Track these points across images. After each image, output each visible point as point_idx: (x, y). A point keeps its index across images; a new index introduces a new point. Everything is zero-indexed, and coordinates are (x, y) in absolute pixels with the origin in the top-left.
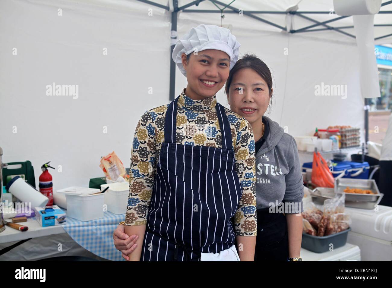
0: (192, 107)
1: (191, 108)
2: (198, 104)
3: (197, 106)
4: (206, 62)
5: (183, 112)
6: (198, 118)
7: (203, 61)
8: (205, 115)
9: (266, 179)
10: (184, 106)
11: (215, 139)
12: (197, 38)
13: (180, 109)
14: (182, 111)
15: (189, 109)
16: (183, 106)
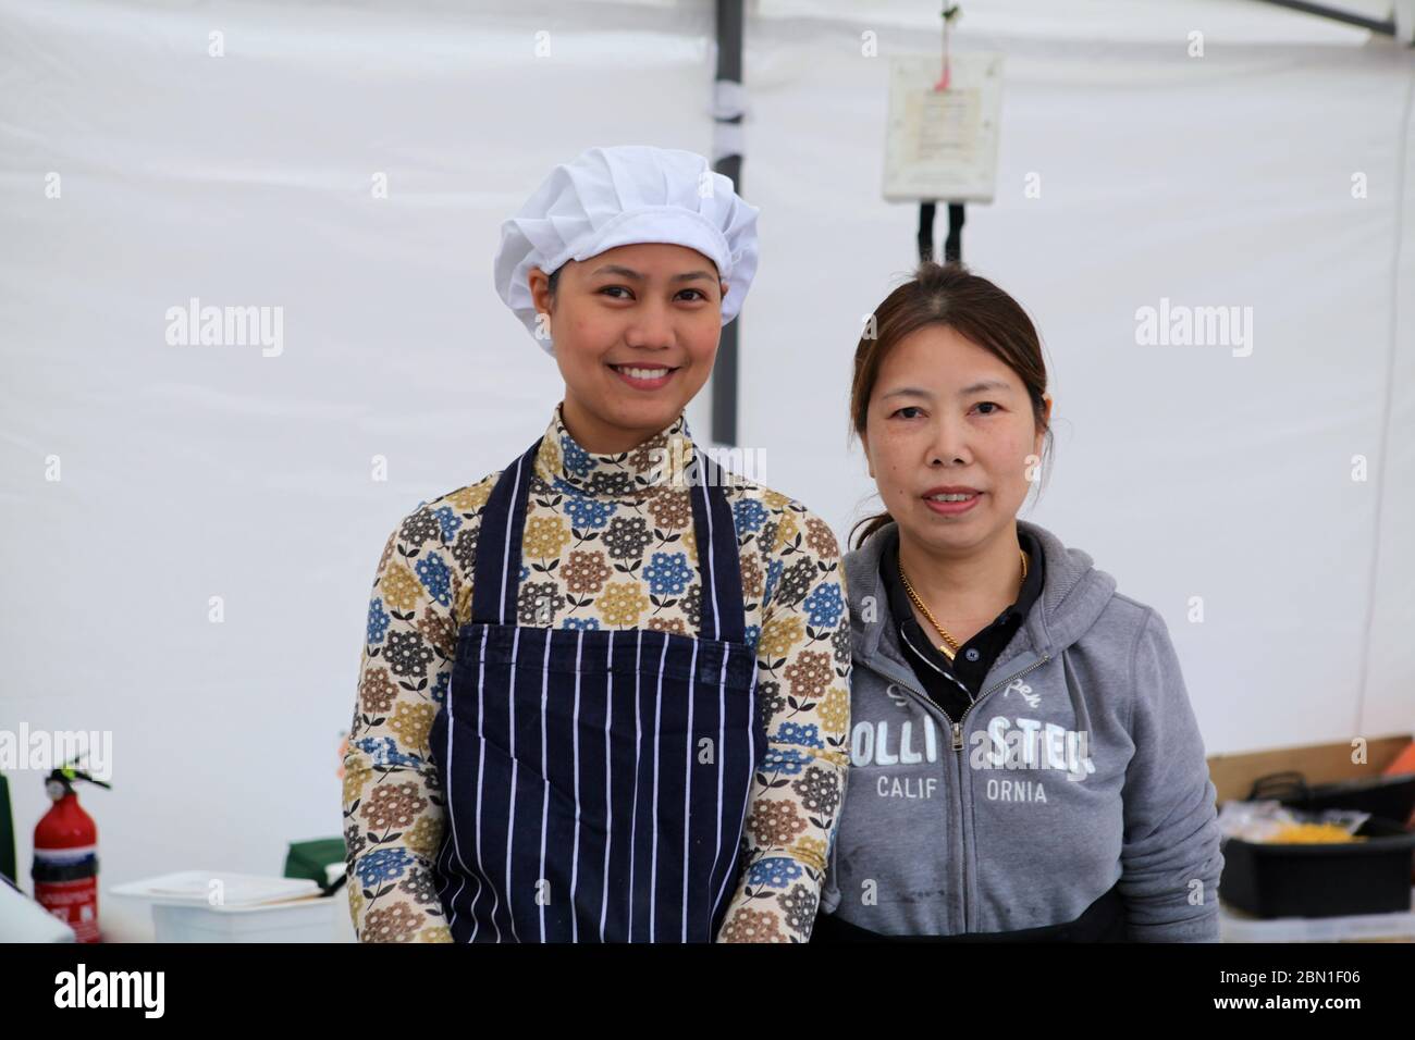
0: (589, 479)
1: (587, 486)
2: (610, 470)
3: (605, 476)
4: (624, 295)
5: (557, 501)
6: (615, 521)
7: (611, 291)
8: (644, 508)
9: (1026, 784)
10: (561, 475)
11: (683, 602)
12: (577, 206)
13: (546, 489)
14: (551, 498)
15: (580, 486)
16: (556, 478)
